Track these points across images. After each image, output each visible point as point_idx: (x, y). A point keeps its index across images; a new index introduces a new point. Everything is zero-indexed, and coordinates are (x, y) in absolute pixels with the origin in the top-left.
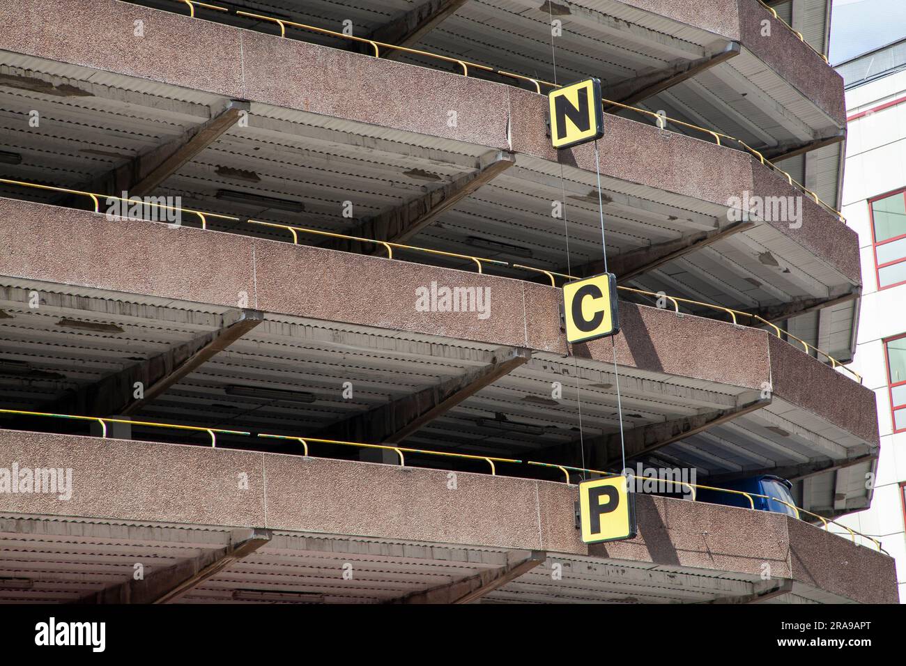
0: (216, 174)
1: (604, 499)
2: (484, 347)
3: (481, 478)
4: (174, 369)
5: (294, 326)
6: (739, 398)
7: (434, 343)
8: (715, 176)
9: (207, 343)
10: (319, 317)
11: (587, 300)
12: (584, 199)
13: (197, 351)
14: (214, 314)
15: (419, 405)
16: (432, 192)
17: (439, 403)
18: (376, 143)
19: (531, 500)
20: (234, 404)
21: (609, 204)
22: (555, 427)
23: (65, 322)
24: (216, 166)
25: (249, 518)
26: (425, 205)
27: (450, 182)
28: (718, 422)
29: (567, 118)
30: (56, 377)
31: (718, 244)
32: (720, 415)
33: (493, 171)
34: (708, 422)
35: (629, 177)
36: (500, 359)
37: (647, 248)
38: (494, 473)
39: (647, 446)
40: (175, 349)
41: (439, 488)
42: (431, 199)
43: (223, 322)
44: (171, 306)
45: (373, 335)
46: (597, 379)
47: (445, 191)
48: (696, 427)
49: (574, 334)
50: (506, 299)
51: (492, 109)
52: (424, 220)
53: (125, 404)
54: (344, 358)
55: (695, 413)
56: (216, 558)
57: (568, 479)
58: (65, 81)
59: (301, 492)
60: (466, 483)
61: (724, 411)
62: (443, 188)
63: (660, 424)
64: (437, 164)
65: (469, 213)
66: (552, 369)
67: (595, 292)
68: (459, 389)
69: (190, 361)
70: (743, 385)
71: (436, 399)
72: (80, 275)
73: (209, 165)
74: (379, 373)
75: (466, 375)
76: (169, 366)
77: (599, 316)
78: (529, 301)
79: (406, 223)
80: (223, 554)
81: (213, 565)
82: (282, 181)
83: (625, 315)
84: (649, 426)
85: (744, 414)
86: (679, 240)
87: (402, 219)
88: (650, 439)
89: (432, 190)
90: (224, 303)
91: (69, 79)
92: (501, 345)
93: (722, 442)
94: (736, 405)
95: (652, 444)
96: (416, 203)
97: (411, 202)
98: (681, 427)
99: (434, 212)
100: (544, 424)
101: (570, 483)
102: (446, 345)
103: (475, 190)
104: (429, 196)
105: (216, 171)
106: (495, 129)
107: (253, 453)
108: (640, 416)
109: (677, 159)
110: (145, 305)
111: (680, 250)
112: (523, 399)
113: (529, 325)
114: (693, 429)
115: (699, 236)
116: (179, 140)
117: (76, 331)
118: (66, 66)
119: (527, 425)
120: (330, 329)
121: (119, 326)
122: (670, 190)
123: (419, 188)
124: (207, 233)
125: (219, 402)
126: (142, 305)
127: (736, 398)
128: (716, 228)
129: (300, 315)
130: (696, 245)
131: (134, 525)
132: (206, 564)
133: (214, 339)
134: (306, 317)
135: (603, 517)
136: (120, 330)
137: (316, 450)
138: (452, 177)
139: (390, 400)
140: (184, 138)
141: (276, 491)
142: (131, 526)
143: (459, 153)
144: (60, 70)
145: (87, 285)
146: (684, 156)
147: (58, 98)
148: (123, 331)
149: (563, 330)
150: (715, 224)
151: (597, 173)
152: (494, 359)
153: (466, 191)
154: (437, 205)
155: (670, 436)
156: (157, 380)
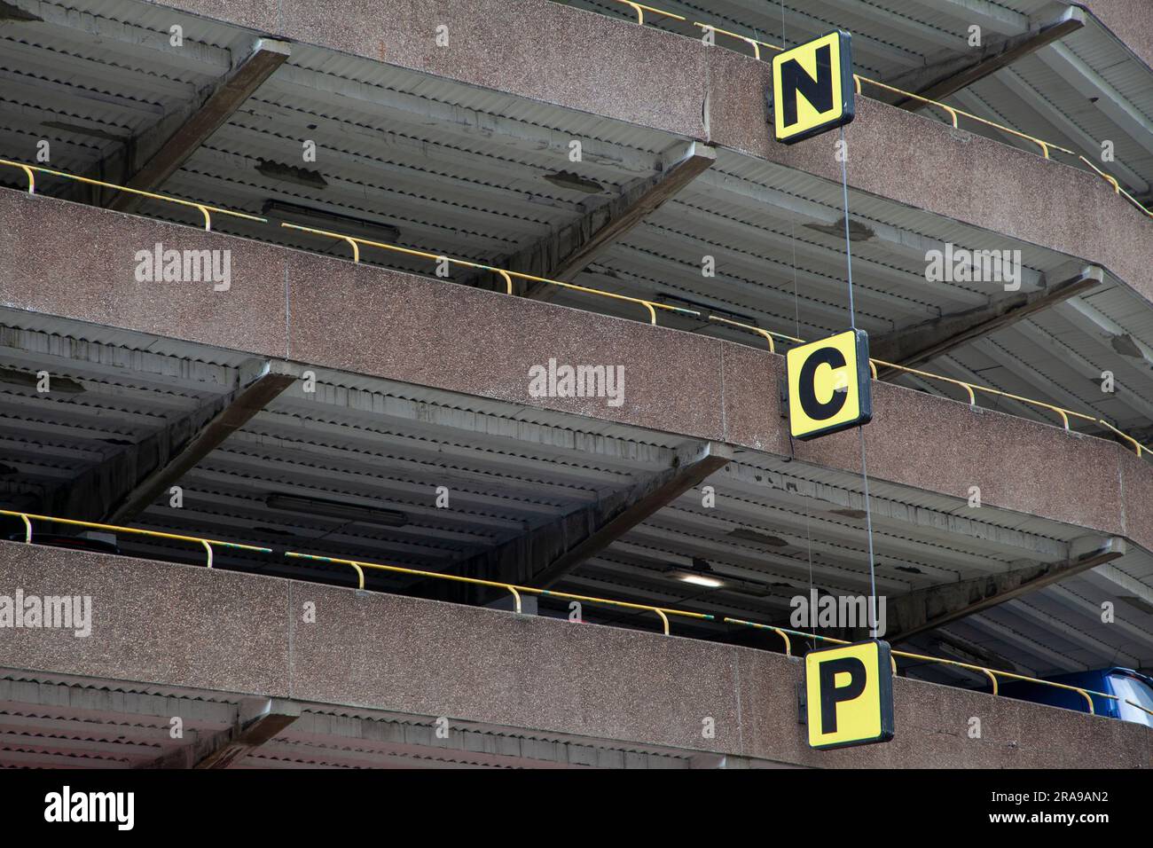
0: (257, 172)
1: (843, 680)
2: (662, 440)
3: (645, 638)
4: (172, 455)
5: (353, 391)
6: (1074, 545)
7: (579, 431)
8: (1041, 206)
9: (216, 413)
10: (390, 376)
11: (823, 370)
12: (830, 230)
13: (202, 427)
14: (225, 366)
15: (566, 536)
16: (592, 213)
17: (596, 531)
18: (496, 123)
19: (727, 676)
20: (289, 529)
21: (870, 240)
22: (786, 585)
24: (258, 160)
25: (263, 680)
26: (582, 233)
27: (619, 194)
28: (1041, 582)
29: (799, 95)
30: (4, 470)
31: (1042, 316)
32: (1043, 572)
33: (683, 175)
34: (1024, 582)
35: (901, 196)
36: (685, 461)
37: (935, 322)
38: (667, 633)
39: (929, 619)
40: (173, 425)
41: (577, 649)
42: (591, 222)
43: (238, 380)
44: (155, 349)
45: (482, 413)
46: (843, 502)
47: (612, 209)
48: (1006, 590)
49: (801, 423)
50: (695, 366)
51: (680, 77)
52: (581, 257)
53: (103, 513)
54: (440, 451)
55: (1004, 568)
56: (218, 747)
57: (788, 648)
59: (351, 644)
60: (621, 645)
61: (1049, 565)
62: (608, 205)
63: (950, 585)
64: (595, 162)
65: (656, 254)
66: (770, 481)
67: (835, 359)
68: (625, 508)
69: (194, 443)
70: (1079, 523)
71: (592, 526)
73: (247, 156)
74: (500, 480)
75: (634, 486)
76: (164, 452)
77: (839, 398)
78: (732, 370)
79: (555, 262)
80: (226, 739)
81: (213, 757)
82: (360, 188)
83: (888, 403)
84: (935, 588)
85: (1081, 571)
86: (984, 308)
87: (549, 258)
88: (936, 608)
89: (593, 209)
90: (235, 345)
92: (683, 435)
93: (1053, 622)
94: (1068, 557)
95: (937, 616)
96: (569, 231)
97: (562, 230)
98: (982, 590)
99: (594, 243)
100: (771, 579)
101: (792, 654)
102: (599, 435)
103: (656, 207)
104: (588, 219)
105: (256, 167)
106: (682, 107)
107: (274, 581)
108: (917, 571)
109: (978, 174)
110: (113, 346)
111: (985, 322)
112: (730, 534)
113: (731, 407)
114: (1001, 593)
115: (1016, 301)
116: (189, 106)
119: (743, 580)
120: (413, 400)
121: (77, 381)
122: (965, 220)
123: (572, 206)
124: (212, 237)
125: (265, 525)
126: (108, 345)
127: (1068, 544)
128: (1040, 288)
129: (360, 371)
130: (1011, 314)
131: (77, 686)
132: (204, 755)
133: (226, 407)
134: (368, 376)
135: (842, 707)
136: (79, 387)
137: (377, 581)
138: (621, 187)
139: (525, 529)
140: (195, 102)
141: (309, 641)
142: (74, 686)
143: (629, 146)
145: (10, 305)
146: (989, 170)
148: (85, 390)
149: (786, 417)
150: (1040, 281)
151: (843, 184)
152: (676, 461)
153: (643, 208)
154: (600, 231)
155: (966, 604)
156: (148, 474)
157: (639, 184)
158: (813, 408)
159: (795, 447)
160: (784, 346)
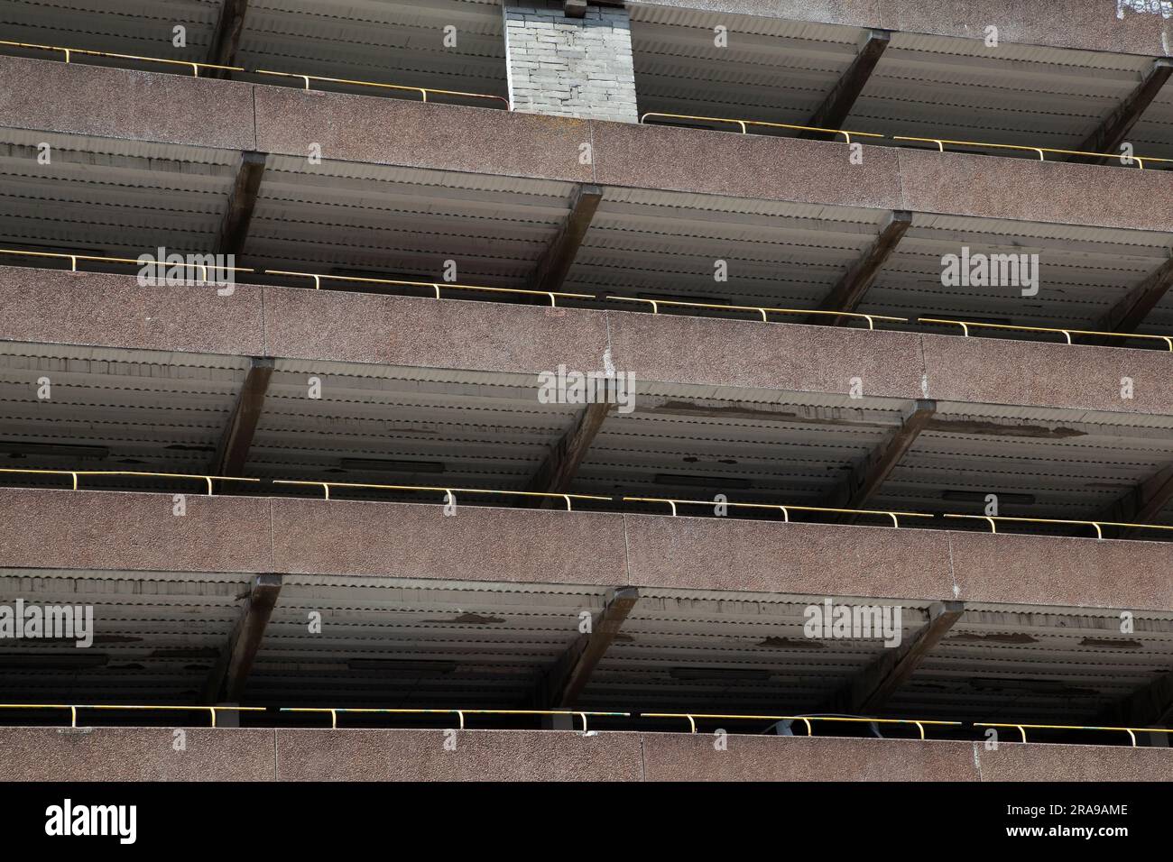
23: (1087, 641)
30: (1091, 692)
58: (1060, 425)
72: (1092, 597)
91: (1063, 423)
117: (1100, 650)
118: (1058, 411)
121: (1138, 641)
136: (1140, 645)
144: (1054, 415)
145: (1099, 606)
147: (1057, 441)
148: (1143, 647)
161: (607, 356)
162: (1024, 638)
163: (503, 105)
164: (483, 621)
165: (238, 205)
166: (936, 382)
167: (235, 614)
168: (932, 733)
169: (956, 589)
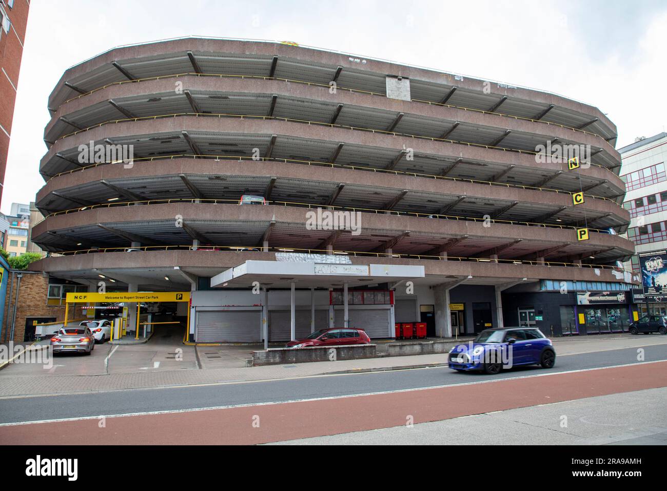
1: (583, 233)
5: (524, 203)
11: (578, 197)
23: (485, 204)
29: (572, 164)
31: (599, 186)
32: (602, 217)
33: (559, 175)
37: (586, 187)
43: (511, 203)
46: (580, 211)
47: (549, 178)
49: (575, 203)
50: (563, 197)
55: (596, 217)
66: (571, 210)
67: (580, 195)
68: (553, 213)
72: (488, 196)
75: (555, 211)
77: (581, 200)
78: (566, 197)
92: (561, 205)
93: (602, 222)
94: (605, 215)
98: (593, 219)
99: (547, 182)
101: (575, 230)
103: (555, 178)
104: (545, 180)
124: (509, 188)
128: (600, 183)
133: (510, 206)
135: (583, 236)
140: (503, 172)
148: (495, 205)
149: (573, 202)
151: (579, 174)
152: (560, 208)
157: (553, 176)
158: (577, 201)
159: (574, 206)
160: (572, 194)
161: (404, 145)
162: (474, 203)
163: (386, 96)
164: (378, 194)
165: (336, 113)
166: (463, 154)
167: (334, 190)
168: (459, 219)
169: (465, 193)
